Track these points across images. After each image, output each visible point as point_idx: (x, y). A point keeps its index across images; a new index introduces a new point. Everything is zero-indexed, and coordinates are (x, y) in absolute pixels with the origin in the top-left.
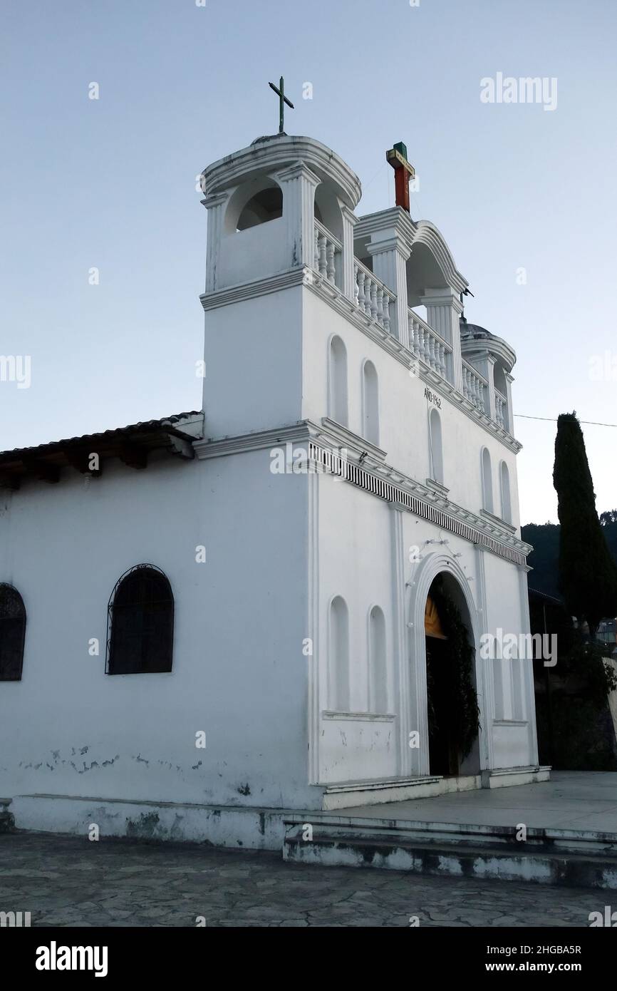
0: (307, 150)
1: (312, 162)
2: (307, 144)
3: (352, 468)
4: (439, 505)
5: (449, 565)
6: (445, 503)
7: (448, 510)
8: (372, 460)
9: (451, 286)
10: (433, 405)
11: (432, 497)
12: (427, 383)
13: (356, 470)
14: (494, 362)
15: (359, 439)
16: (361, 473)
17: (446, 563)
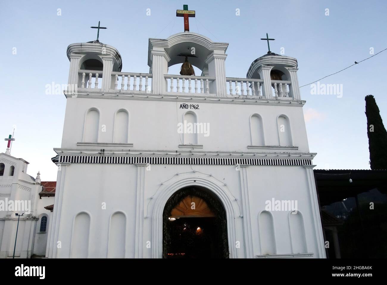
0: (71, 49)
1: (74, 51)
2: (70, 47)
3: (97, 157)
4: (185, 155)
5: (196, 182)
6: (191, 153)
7: (197, 156)
8: (111, 151)
9: (214, 50)
10: (189, 109)
11: (175, 154)
12: (184, 102)
13: (100, 157)
14: (270, 68)
15: (107, 144)
16: (105, 157)
17: (193, 182)
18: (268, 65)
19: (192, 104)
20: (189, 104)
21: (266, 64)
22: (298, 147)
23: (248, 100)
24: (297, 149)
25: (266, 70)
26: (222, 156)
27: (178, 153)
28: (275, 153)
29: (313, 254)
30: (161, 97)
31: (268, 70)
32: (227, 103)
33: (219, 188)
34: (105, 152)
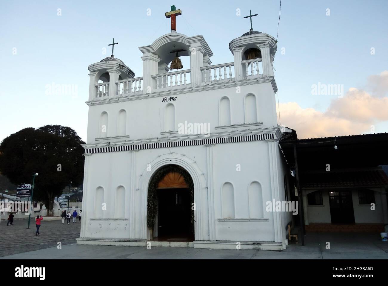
3: (107, 148)
4: (164, 141)
5: (172, 161)
6: (168, 139)
7: (173, 140)
8: (114, 142)
9: (191, 44)
10: (169, 102)
11: (156, 140)
12: (164, 96)
13: (108, 148)
14: (241, 49)
15: (112, 137)
16: (111, 147)
17: (170, 161)
18: (239, 47)
19: (171, 96)
20: (169, 97)
21: (236, 46)
22: (262, 123)
23: (217, 86)
24: (261, 124)
25: (237, 52)
26: (192, 139)
27: (158, 140)
28: (238, 131)
29: (268, 219)
30: (147, 95)
31: (239, 51)
32: (199, 91)
33: (188, 165)
34: (110, 144)
